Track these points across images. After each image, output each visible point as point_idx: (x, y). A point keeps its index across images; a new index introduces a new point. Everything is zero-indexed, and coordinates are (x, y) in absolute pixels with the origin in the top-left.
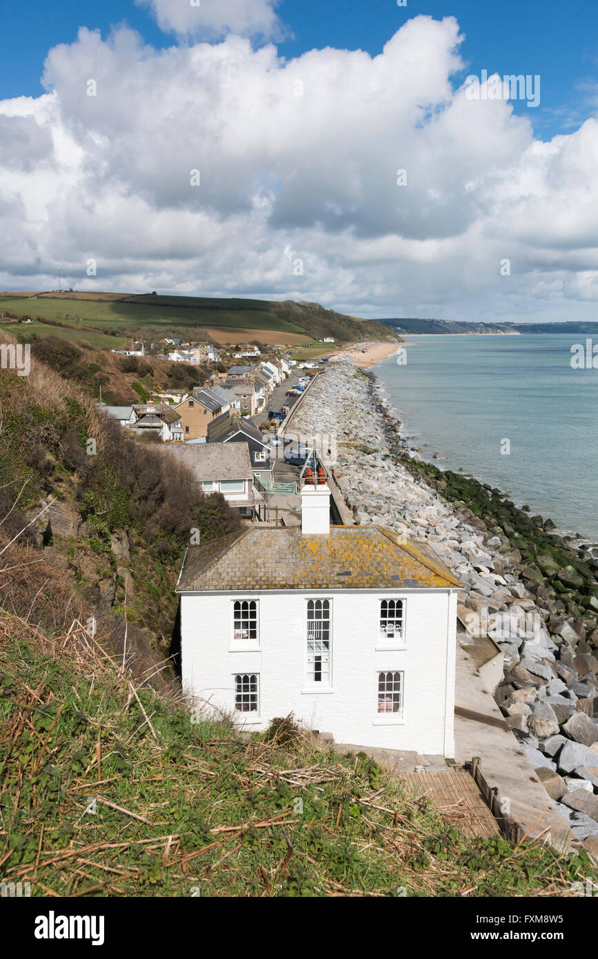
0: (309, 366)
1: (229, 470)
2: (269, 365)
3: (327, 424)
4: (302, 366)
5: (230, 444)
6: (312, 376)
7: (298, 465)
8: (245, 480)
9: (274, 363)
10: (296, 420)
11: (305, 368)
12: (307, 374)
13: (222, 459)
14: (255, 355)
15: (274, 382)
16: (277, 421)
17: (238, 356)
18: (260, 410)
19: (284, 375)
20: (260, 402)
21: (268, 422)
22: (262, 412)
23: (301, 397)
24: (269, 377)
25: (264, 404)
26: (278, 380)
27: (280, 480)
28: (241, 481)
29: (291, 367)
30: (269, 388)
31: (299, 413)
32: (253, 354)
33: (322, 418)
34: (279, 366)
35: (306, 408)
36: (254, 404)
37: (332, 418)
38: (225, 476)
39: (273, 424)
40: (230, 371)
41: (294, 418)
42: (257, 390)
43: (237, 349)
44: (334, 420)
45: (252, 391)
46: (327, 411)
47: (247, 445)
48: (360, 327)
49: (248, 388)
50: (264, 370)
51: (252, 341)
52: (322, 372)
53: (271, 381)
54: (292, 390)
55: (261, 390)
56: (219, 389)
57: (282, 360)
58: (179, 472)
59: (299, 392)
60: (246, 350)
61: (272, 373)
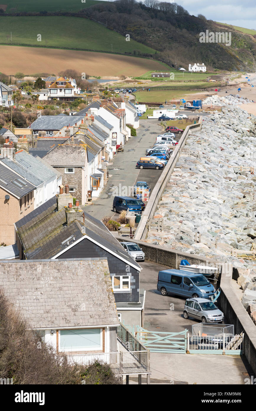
0: (171, 113)
1: (75, 311)
2: (102, 112)
3: (216, 219)
4: (157, 114)
5: (76, 262)
8: (104, 328)
9: (111, 109)
10: (162, 212)
11: (163, 118)
12: (169, 129)
13: (61, 288)
14: (72, 95)
15: (114, 143)
16: (130, 215)
17: (42, 97)
18: (96, 194)
19: (129, 130)
20: (96, 181)
21: (113, 217)
22: (101, 198)
23: (165, 170)
24: (105, 136)
25: (102, 184)
26: (120, 141)
29: (139, 117)
30: (107, 154)
31: (165, 200)
32: (68, 94)
33: (207, 208)
34: (121, 115)
35: (175, 191)
36: (86, 184)
37: (224, 209)
38: (68, 321)
39: (125, 221)
40: (35, 125)
42: (89, 159)
43: (40, 85)
44: (227, 212)
45: (81, 161)
46: (214, 194)
47: (106, 263)
49: (74, 154)
50: (94, 121)
51: (64, 70)
52: (195, 124)
53: (109, 140)
54: (148, 159)
55: (96, 159)
57: (123, 105)
59: (160, 162)
60: (56, 85)
61: (111, 128)
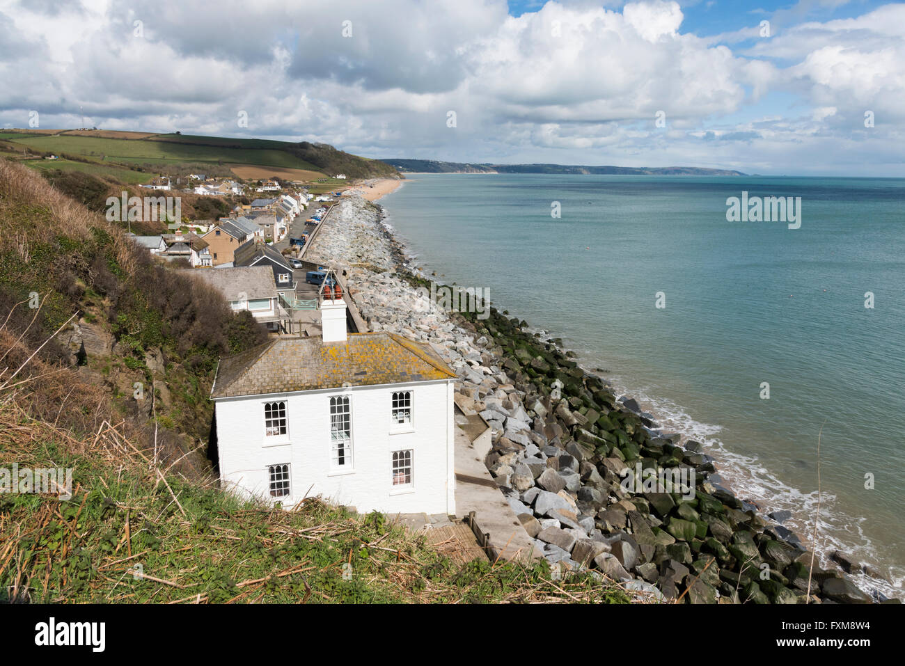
0: (325, 199)
1: (256, 291)
2: (289, 198)
3: (342, 249)
4: (318, 199)
5: (256, 268)
6: (327, 208)
7: (318, 285)
8: (271, 299)
9: (293, 196)
10: (315, 246)
11: (321, 201)
12: (323, 206)
13: (249, 281)
14: (276, 189)
15: (294, 213)
16: (297, 247)
17: (260, 190)
18: (282, 237)
19: (303, 207)
20: (282, 230)
21: (289, 248)
22: (284, 239)
23: (318, 226)
24: (289, 209)
25: (286, 232)
26: (298, 212)
27: (303, 298)
28: (267, 300)
29: (308, 200)
30: (289, 218)
31: (317, 240)
32: (274, 189)
33: (338, 243)
34: (298, 199)
35: (323, 236)
36: (277, 233)
37: (346, 244)
38: (252, 296)
39: (294, 250)
40: (253, 203)
41: (313, 244)
42: (279, 220)
43: (259, 184)
44: (348, 245)
45: (274, 221)
46: (342, 237)
47: (271, 268)
48: (367, 166)
49: (270, 218)
50: (284, 202)
51: (272, 177)
52: (336, 204)
53: (291, 212)
54: (310, 220)
55: (283, 220)
56: (244, 219)
57: (300, 194)
58: (209, 293)
59: (316, 222)
60: (267, 185)
61: (292, 205)
